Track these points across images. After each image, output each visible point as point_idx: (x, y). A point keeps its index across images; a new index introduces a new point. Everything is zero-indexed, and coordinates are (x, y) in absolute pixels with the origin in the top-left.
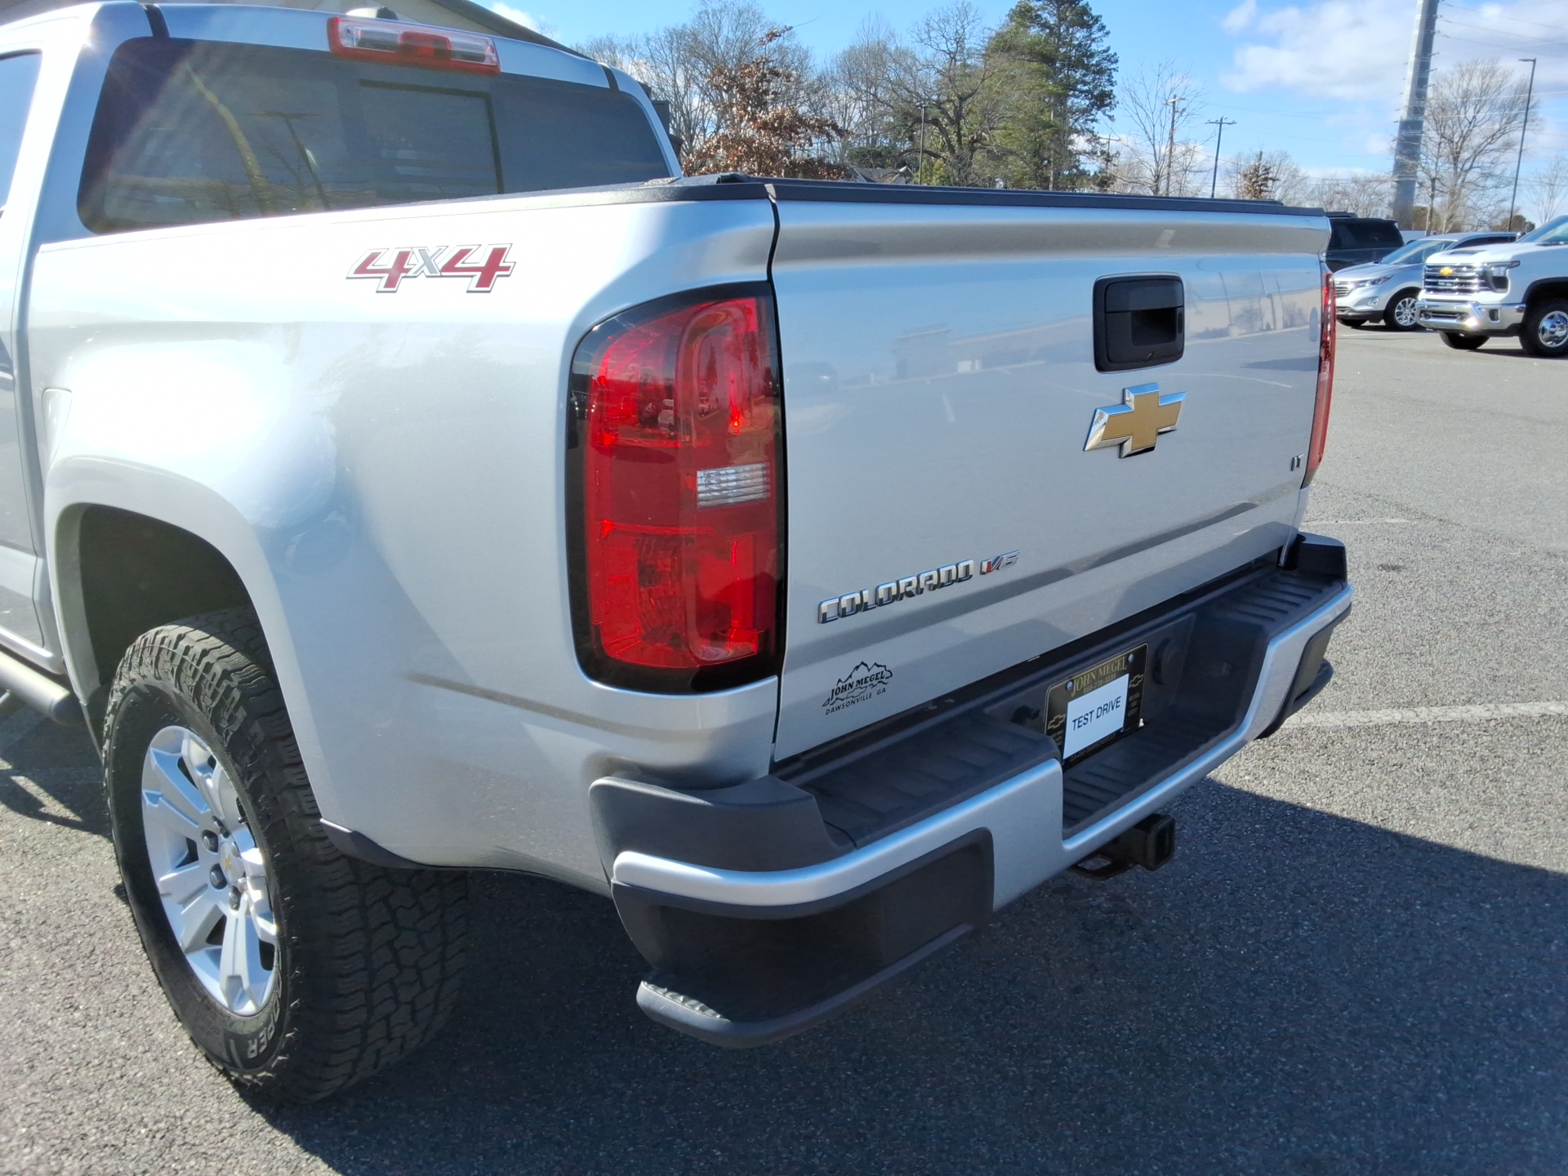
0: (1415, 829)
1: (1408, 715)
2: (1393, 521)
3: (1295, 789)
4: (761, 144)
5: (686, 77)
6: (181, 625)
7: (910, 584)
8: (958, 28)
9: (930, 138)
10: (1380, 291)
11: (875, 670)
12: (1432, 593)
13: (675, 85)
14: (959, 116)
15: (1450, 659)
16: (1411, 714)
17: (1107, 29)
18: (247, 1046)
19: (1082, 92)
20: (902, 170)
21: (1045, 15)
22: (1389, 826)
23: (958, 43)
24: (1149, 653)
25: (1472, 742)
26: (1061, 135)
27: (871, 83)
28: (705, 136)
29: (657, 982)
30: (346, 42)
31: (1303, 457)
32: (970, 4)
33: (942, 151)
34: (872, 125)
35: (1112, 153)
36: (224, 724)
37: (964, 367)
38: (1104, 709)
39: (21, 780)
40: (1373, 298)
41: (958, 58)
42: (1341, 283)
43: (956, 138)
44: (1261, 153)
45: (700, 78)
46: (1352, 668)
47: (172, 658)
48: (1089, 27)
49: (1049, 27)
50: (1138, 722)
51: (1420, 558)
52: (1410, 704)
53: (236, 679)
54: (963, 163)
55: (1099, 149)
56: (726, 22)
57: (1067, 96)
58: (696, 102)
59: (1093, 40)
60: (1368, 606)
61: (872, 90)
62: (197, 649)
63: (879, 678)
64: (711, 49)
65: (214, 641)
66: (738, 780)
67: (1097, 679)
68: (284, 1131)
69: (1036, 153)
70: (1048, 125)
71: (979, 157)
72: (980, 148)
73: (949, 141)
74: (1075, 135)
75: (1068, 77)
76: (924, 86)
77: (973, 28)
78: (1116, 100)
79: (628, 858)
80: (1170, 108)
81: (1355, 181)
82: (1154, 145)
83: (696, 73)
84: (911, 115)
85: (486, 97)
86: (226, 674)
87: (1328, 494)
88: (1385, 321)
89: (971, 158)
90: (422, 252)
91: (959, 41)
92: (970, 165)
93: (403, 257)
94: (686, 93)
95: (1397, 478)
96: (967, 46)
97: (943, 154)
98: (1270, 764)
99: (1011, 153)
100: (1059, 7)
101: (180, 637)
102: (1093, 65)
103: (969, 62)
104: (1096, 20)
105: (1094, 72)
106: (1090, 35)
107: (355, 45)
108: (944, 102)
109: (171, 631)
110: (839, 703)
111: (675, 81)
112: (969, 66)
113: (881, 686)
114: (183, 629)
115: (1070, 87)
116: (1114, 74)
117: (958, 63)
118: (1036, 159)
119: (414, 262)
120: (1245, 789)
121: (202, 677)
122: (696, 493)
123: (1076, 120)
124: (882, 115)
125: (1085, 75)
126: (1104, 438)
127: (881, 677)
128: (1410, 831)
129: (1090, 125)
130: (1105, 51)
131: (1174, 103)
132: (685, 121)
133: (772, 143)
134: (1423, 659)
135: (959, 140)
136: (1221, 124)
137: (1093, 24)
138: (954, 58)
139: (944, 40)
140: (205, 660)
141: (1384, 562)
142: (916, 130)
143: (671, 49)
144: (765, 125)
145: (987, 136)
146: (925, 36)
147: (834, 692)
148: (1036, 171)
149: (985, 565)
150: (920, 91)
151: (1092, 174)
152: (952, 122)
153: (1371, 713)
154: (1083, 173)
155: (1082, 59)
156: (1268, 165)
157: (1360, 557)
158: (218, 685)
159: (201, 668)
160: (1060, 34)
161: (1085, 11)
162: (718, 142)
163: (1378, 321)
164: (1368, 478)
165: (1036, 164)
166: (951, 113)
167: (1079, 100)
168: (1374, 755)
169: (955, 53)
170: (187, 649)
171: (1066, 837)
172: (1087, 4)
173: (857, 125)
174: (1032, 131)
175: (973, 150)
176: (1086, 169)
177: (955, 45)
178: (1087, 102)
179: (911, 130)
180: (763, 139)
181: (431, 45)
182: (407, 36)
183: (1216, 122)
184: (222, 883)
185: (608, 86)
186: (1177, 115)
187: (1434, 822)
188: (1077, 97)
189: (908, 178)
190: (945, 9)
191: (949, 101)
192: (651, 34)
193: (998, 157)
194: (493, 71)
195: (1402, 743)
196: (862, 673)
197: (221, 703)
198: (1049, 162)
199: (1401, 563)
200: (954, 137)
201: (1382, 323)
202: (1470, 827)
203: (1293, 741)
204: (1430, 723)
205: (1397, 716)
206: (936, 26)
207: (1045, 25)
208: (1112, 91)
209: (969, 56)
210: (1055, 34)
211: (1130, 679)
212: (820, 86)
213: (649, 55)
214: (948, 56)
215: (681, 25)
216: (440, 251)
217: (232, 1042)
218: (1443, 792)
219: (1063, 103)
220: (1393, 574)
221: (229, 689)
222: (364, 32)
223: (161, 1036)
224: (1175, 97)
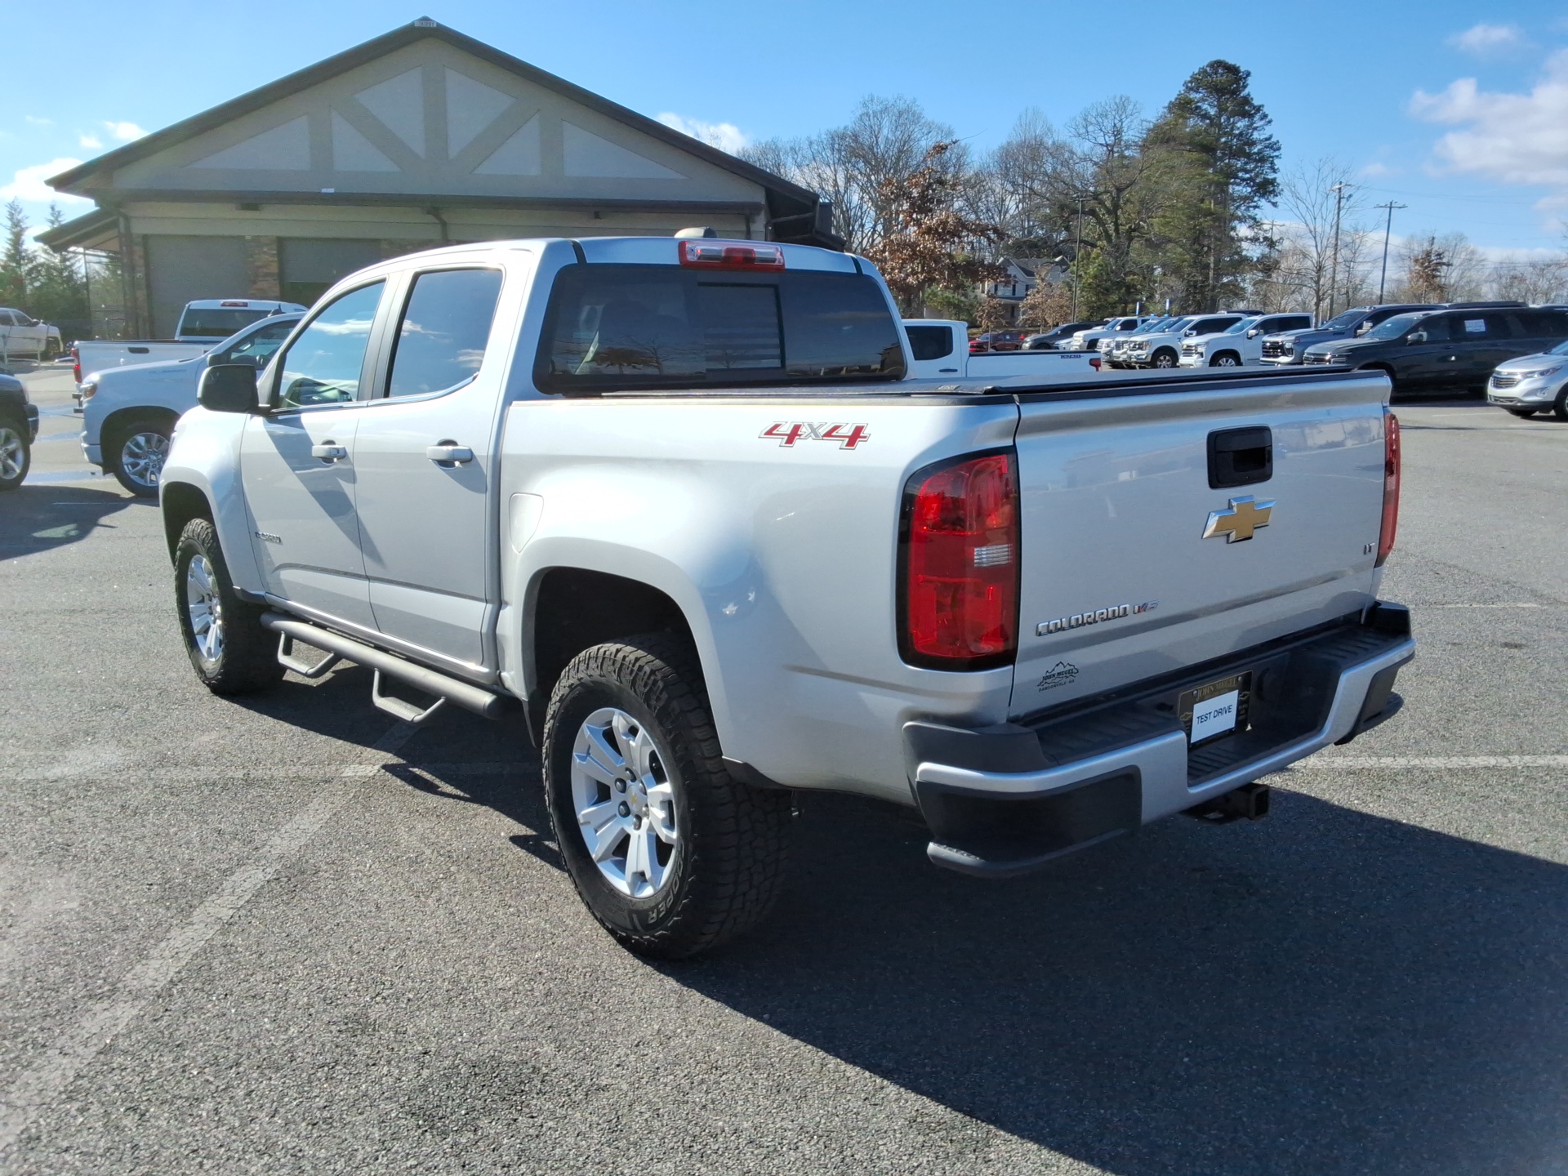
0: (1488, 840)
1: (1503, 762)
2: (1525, 605)
3: (1395, 810)
4: (925, 247)
5: (846, 176)
6: (616, 643)
7: (1090, 616)
8: (1116, 121)
9: (1086, 228)
10: (1551, 381)
11: (1068, 668)
12: (1547, 668)
13: (836, 184)
14: (1116, 206)
15: (1550, 720)
16: (1505, 760)
17: (1269, 118)
18: (648, 915)
19: (1244, 180)
20: (1057, 259)
21: (1205, 106)
22: (1469, 838)
23: (1115, 136)
24: (1254, 678)
25: (1552, 782)
26: (1223, 222)
27: (1026, 176)
28: (862, 231)
29: (940, 842)
30: (690, 258)
31: (1374, 545)
32: (1128, 98)
33: (1099, 239)
34: (1028, 216)
35: (1275, 238)
36: (653, 702)
37: (1124, 476)
38: (1219, 712)
39: (417, 771)
40: (1542, 389)
41: (1115, 149)
42: (1509, 374)
43: (1113, 228)
44: (1433, 238)
45: (859, 177)
46: (1461, 725)
47: (613, 664)
48: (1251, 116)
49: (1209, 118)
50: (1247, 726)
51: (1543, 637)
52: (1506, 753)
53: (659, 675)
54: (1120, 252)
55: (1261, 235)
56: (886, 123)
57: (1228, 184)
58: (855, 199)
59: (1255, 129)
60: (1485, 677)
61: (1029, 184)
62: (632, 657)
63: (1069, 672)
64: (871, 148)
65: (640, 653)
66: (990, 724)
67: (1215, 691)
68: (668, 975)
69: (1196, 240)
70: (1208, 213)
71: (1137, 245)
72: (1138, 236)
73: (1106, 231)
74: (1236, 222)
75: (1229, 166)
76: (1081, 177)
77: (1132, 121)
78: (1280, 187)
79: (925, 766)
80: (1336, 194)
81: (1533, 265)
82: (1315, 238)
83: (856, 172)
84: (1067, 206)
85: (776, 287)
86: (653, 672)
87: (1467, 581)
88: (1556, 411)
89: (1129, 247)
90: (810, 426)
91: (1117, 133)
92: (1127, 254)
93: (796, 428)
94: (846, 192)
95: (1537, 566)
96: (1124, 138)
97: (1099, 243)
98: (1377, 793)
99: (1170, 241)
100: (1220, 98)
101: (618, 651)
102: (1255, 153)
103: (1127, 153)
104: (1258, 109)
105: (1255, 160)
106: (1252, 124)
107: (695, 259)
108: (1101, 194)
109: (610, 647)
110: (1046, 685)
111: (835, 180)
112: (1126, 157)
113: (1071, 678)
114: (619, 646)
115: (1230, 174)
116: (1276, 161)
117: (1116, 155)
118: (1196, 246)
119: (803, 430)
120: (1354, 809)
121: (637, 674)
122: (973, 559)
123: (1238, 208)
124: (1038, 207)
125: (1246, 163)
126: (1215, 531)
127: (1071, 672)
128: (1485, 841)
129: (1252, 212)
130: (1267, 139)
131: (1340, 189)
132: (844, 218)
133: (935, 247)
134: (1525, 720)
135: (1117, 230)
136: (1391, 208)
137: (1255, 113)
138: (1112, 150)
139: (1102, 134)
140: (637, 665)
141: (1509, 640)
142: (1073, 220)
143: (833, 150)
144: (929, 230)
145: (1145, 225)
146: (1082, 131)
147: (1045, 678)
148: (1195, 258)
149: (1137, 608)
150: (1078, 184)
151: (1255, 259)
152: (1109, 212)
153: (1470, 759)
154: (1245, 260)
155: (1243, 148)
156: (1441, 251)
157: (1487, 636)
158: (649, 678)
159: (636, 668)
160: (1221, 124)
161: (1247, 100)
162: (884, 246)
163: (1548, 411)
164: (1509, 566)
165: (1195, 251)
166: (1108, 204)
167: (1240, 188)
168: (1467, 789)
169: (1113, 146)
170: (624, 657)
171: (1190, 786)
172: (1249, 95)
173: (1013, 216)
174: (1193, 218)
175: (1130, 239)
176: (1249, 255)
177: (1113, 138)
178: (1249, 189)
179: (1067, 220)
180: (928, 243)
181: (741, 255)
182: (729, 251)
183: (1386, 206)
184: (627, 813)
185: (855, 271)
186: (1343, 202)
187: (1507, 836)
188: (1239, 185)
189: (1064, 267)
190: (1103, 104)
191: (1106, 192)
192: (814, 138)
193: (1154, 245)
194: (781, 269)
195: (1493, 781)
196: (1060, 669)
197: (651, 689)
198: (1209, 248)
199: (1524, 642)
200: (1111, 227)
201: (1553, 413)
202: (1536, 841)
203: (1398, 778)
204: (1520, 768)
205: (1492, 761)
206: (1093, 120)
207: (1205, 116)
208: (1275, 179)
209: (1128, 147)
210: (1216, 124)
211: (1239, 694)
212: (977, 183)
213: (811, 157)
214: (1105, 148)
215: (842, 127)
216: (821, 426)
217: (635, 916)
218: (1518, 816)
219: (1224, 191)
220: (1514, 651)
221: (655, 682)
222: (702, 250)
223: (571, 923)
224: (1341, 183)
